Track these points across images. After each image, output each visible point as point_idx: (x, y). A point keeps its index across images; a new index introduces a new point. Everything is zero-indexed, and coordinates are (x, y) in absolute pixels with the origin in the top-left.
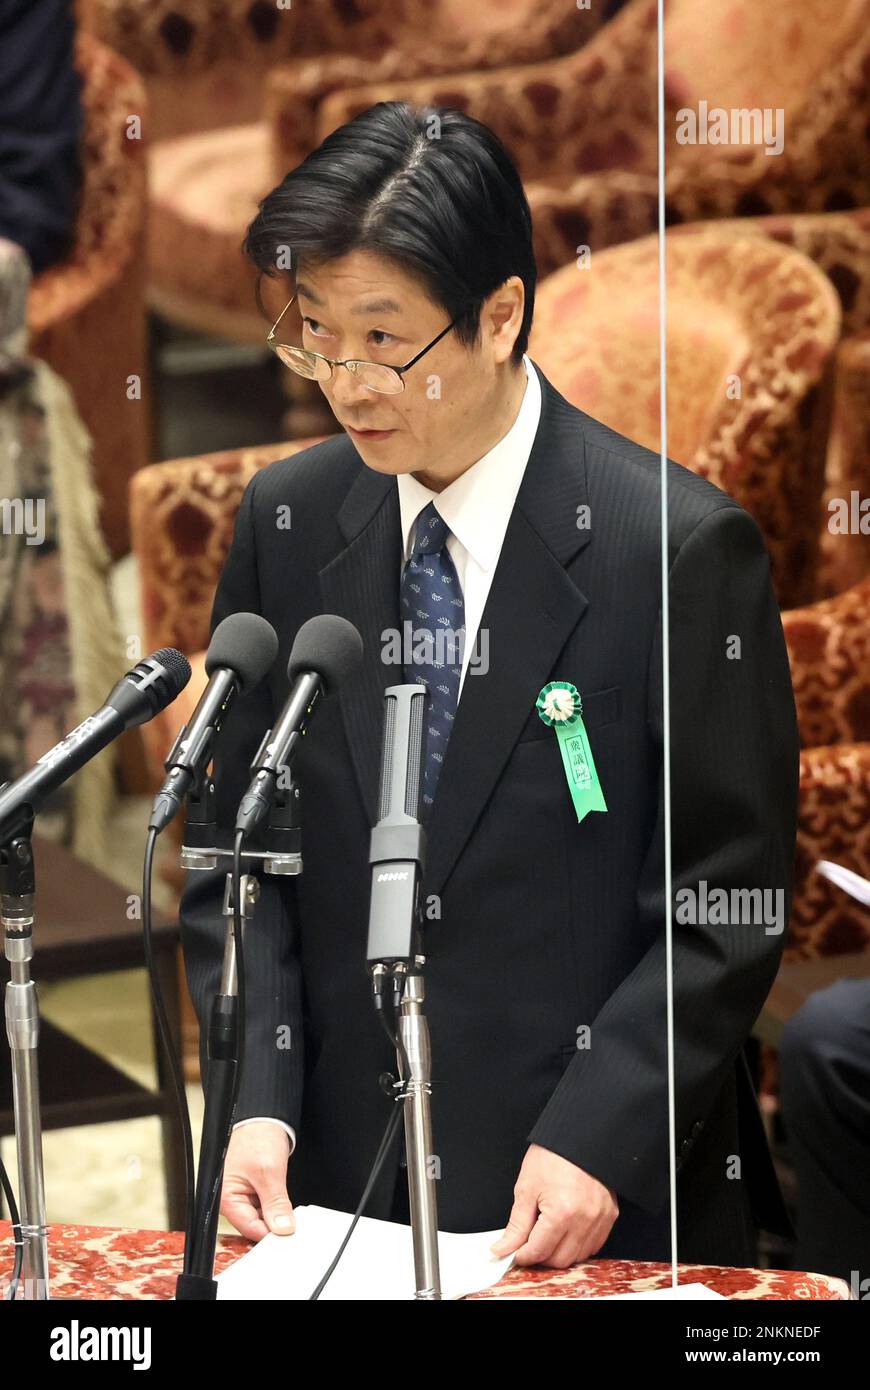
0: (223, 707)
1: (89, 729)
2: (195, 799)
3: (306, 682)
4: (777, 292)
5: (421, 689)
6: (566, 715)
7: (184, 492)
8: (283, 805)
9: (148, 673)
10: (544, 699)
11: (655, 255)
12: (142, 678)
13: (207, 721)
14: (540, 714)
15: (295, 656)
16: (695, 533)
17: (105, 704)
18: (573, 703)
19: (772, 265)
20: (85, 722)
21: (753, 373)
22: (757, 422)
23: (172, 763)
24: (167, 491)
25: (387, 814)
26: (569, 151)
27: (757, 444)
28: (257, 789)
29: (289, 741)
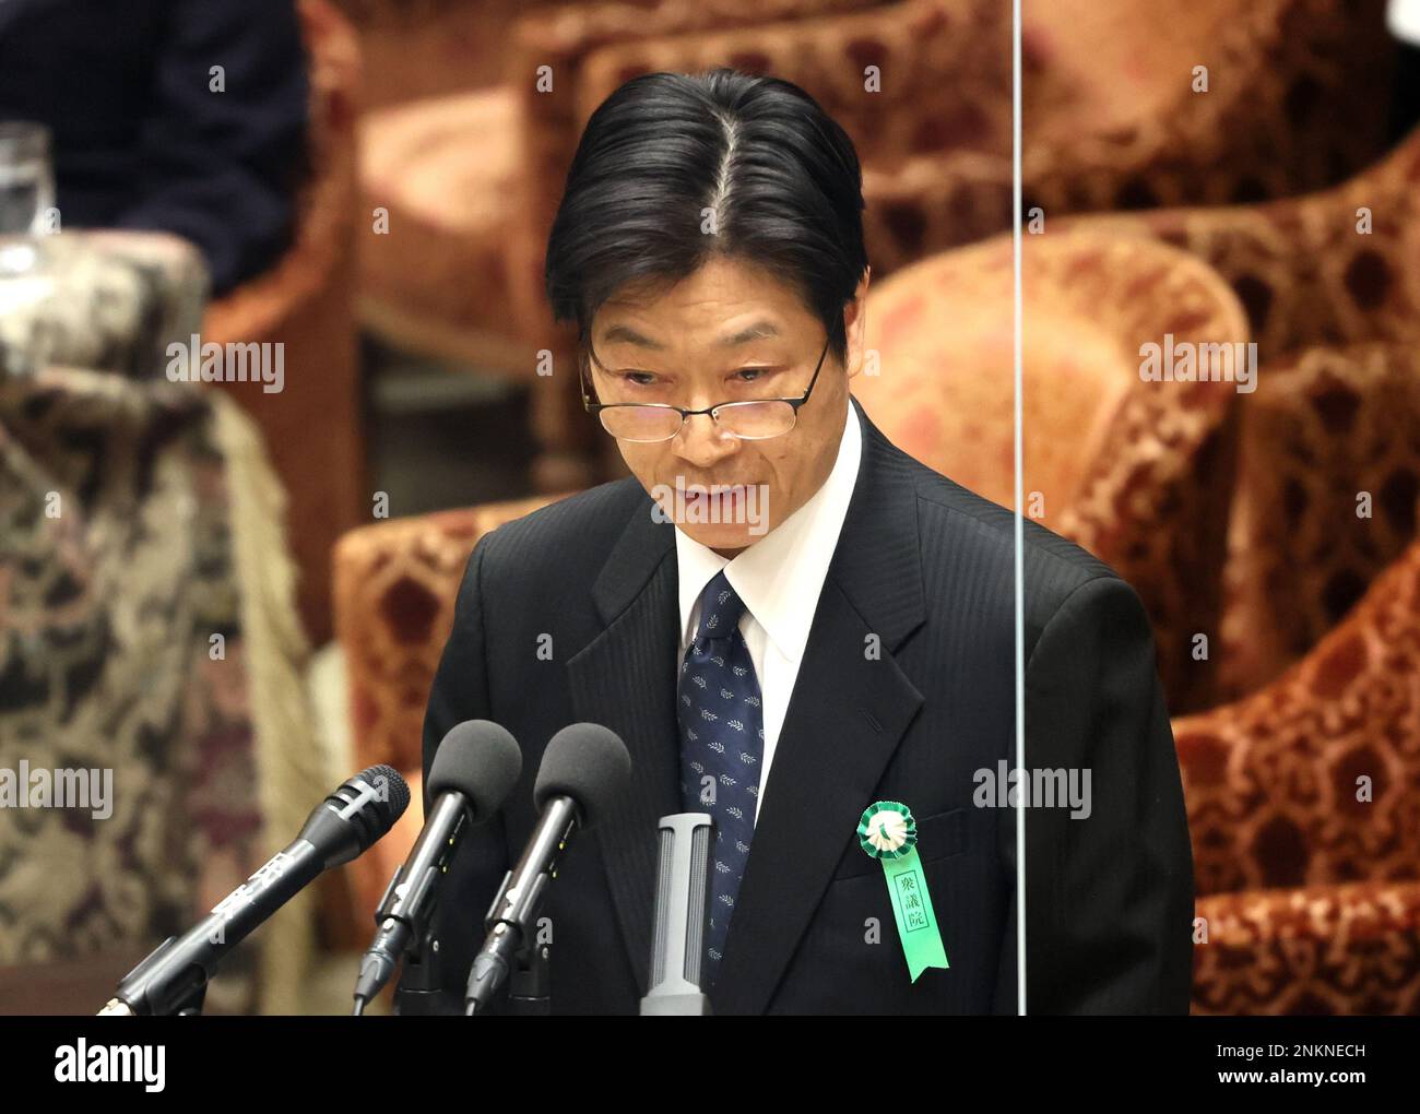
0: (451, 842)
1: (278, 869)
2: (414, 960)
3: (558, 810)
4: (1166, 309)
5: (705, 819)
6: (896, 843)
7: (403, 564)
8: (527, 969)
9: (354, 797)
10: (867, 825)
11: (1009, 261)
12: (346, 804)
13: (429, 861)
14: (863, 843)
15: (543, 777)
16: (1063, 610)
17: (299, 838)
18: (905, 829)
19: (1160, 274)
20: (273, 860)
21: (1137, 414)
22: (1141, 476)
23: (384, 913)
24: (382, 560)
25: (662, 980)
26: (900, 126)
27: (1141, 504)
28: (494, 947)
29: (535, 886)
